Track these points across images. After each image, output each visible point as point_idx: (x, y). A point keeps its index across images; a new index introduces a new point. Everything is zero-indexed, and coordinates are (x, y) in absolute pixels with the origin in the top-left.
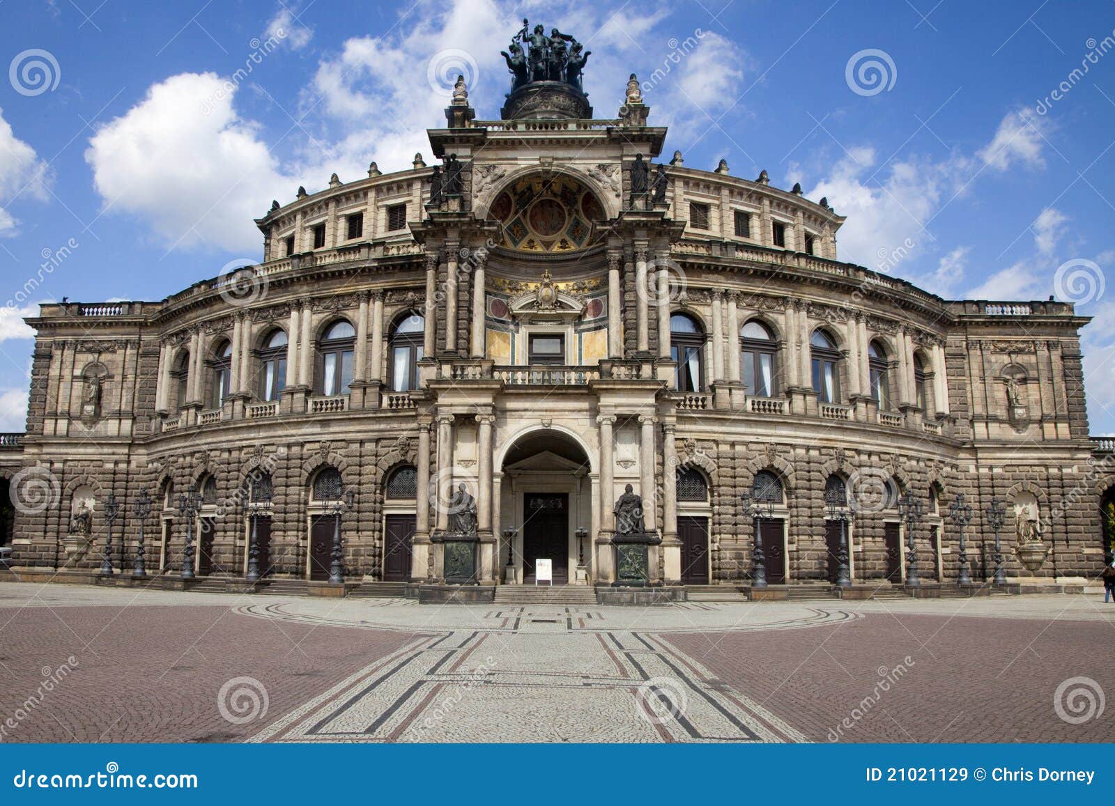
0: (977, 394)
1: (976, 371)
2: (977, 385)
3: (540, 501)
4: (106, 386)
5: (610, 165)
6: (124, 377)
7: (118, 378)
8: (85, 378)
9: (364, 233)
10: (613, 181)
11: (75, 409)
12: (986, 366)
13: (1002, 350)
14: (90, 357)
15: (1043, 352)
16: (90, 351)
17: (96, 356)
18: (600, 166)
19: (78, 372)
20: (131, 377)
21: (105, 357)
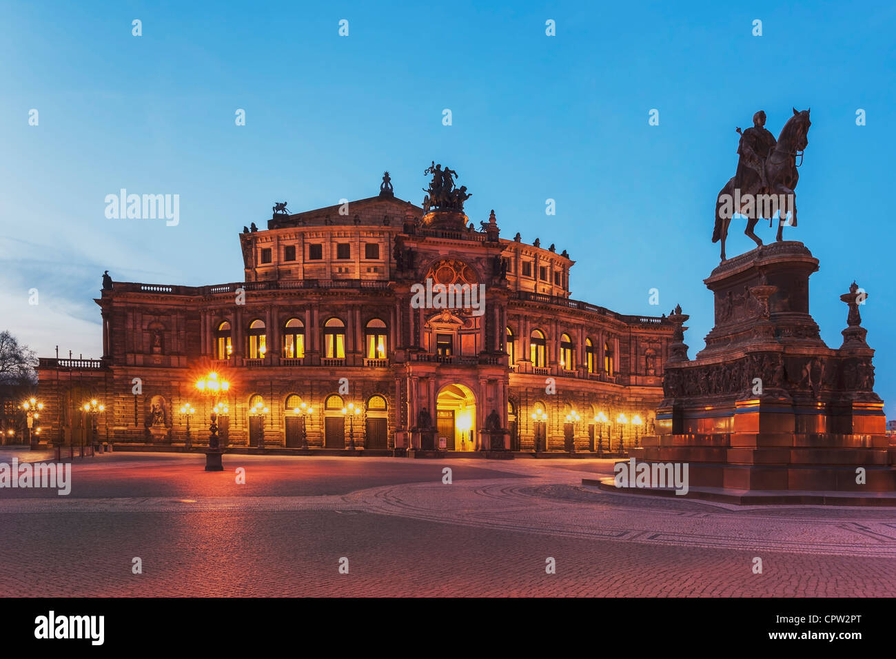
0: (633, 363)
1: (633, 351)
2: (633, 358)
3: (442, 413)
4: (166, 336)
5: (481, 258)
6: (178, 331)
7: (174, 333)
8: (149, 330)
9: (323, 257)
10: (483, 267)
11: (147, 349)
12: (638, 349)
13: (646, 341)
14: (152, 317)
15: (664, 343)
16: (151, 313)
17: (157, 317)
18: (477, 258)
19: (145, 327)
20: (182, 332)
21: (163, 318)
